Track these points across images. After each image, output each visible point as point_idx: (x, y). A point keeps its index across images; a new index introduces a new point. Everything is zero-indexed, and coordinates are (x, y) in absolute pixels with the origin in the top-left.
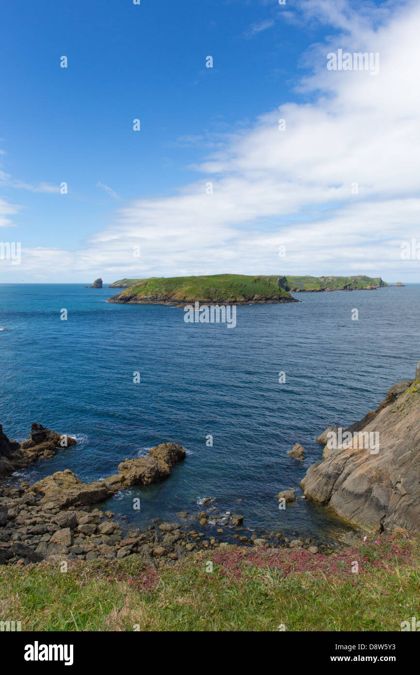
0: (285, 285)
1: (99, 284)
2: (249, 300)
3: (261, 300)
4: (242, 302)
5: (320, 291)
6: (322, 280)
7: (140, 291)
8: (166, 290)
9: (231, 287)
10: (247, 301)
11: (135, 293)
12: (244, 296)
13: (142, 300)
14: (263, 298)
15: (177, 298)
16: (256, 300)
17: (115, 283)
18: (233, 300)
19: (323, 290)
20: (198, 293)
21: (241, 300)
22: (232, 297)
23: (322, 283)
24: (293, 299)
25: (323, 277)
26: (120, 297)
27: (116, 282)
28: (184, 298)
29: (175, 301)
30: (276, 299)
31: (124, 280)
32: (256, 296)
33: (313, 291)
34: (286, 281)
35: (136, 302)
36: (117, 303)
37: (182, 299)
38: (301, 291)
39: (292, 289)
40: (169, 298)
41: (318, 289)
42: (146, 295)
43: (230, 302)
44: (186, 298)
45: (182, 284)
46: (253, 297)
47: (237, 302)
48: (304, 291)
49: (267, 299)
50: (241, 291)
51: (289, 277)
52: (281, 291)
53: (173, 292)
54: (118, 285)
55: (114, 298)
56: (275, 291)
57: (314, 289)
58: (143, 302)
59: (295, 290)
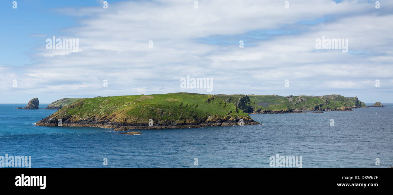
0: (247, 105)
1: (35, 104)
2: (201, 122)
3: (214, 122)
4: (193, 124)
5: (287, 112)
6: (290, 100)
7: (75, 112)
8: (105, 111)
9: (180, 108)
10: (198, 124)
11: (68, 114)
12: (195, 117)
13: (76, 122)
14: (217, 120)
15: (117, 121)
16: (209, 122)
17: (53, 103)
18: (182, 122)
19: (291, 111)
20: (141, 114)
21: (191, 122)
22: (181, 119)
23: (290, 103)
24: (252, 121)
25: (291, 96)
26: (51, 119)
27: (56, 102)
28: (126, 120)
29: (115, 123)
30: (232, 121)
31: (64, 99)
32: (210, 118)
33: (279, 112)
34: (249, 100)
35: (69, 125)
36: (47, 126)
37: (122, 121)
38: (265, 112)
39: (256, 110)
40: (109, 120)
41: (285, 109)
42: (82, 116)
43: (178, 125)
44: (128, 120)
45: (123, 103)
46: (206, 118)
47: (187, 124)
48: (269, 112)
49: (222, 121)
50: (192, 112)
51: (253, 96)
52: (238, 112)
53: (113, 114)
54: (57, 106)
55: (44, 121)
56: (231, 112)
57: (280, 110)
58: (77, 125)
59: (259, 111)
